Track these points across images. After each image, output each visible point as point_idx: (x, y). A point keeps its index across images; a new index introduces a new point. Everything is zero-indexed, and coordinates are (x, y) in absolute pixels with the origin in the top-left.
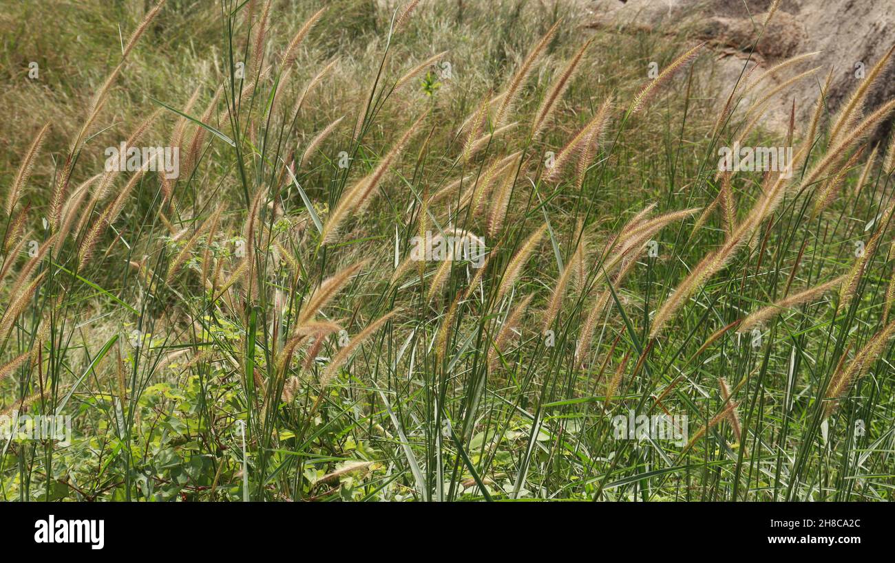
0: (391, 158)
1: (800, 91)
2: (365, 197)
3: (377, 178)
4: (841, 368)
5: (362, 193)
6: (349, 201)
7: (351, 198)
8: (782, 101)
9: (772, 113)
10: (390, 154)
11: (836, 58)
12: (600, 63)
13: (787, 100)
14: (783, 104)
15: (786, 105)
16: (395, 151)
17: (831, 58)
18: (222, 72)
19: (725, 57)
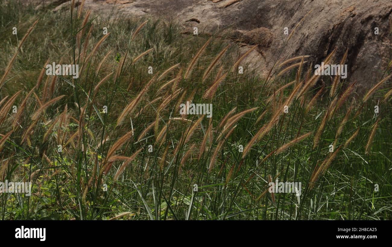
0: (144, 91)
1: (274, 61)
2: (133, 107)
3: (138, 99)
4: (315, 170)
5: (133, 105)
6: (128, 109)
7: (129, 108)
8: (266, 65)
9: (262, 71)
10: (144, 90)
11: (288, 47)
12: (190, 49)
13: (268, 65)
14: (267, 67)
15: (268, 67)
16: (146, 88)
17: (286, 48)
18: (24, 52)
19: (241, 47)
